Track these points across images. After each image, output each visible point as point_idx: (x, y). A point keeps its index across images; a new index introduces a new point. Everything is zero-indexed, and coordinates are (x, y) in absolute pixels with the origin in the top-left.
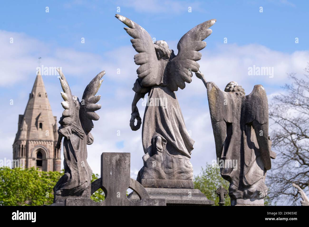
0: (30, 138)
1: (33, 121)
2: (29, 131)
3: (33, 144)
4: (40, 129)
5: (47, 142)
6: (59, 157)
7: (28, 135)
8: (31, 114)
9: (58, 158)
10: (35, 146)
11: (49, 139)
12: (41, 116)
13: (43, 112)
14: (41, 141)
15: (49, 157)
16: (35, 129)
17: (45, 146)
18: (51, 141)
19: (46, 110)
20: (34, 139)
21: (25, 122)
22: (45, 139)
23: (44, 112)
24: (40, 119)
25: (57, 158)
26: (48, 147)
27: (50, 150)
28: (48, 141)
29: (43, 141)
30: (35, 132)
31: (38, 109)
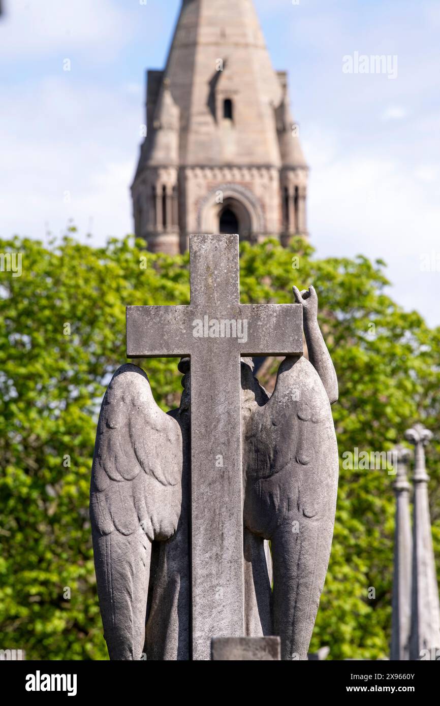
0: (191, 159)
1: (200, 92)
2: (184, 129)
3: (201, 181)
4: (226, 123)
5: (255, 172)
6: (301, 226)
7: (183, 146)
8: (189, 66)
9: (297, 228)
10: (212, 189)
11: (258, 159)
12: (226, 73)
13: (236, 55)
14: (230, 166)
15: (265, 227)
16: (206, 124)
17: (248, 186)
18: (268, 167)
19: (246, 46)
20: (204, 163)
21: (168, 99)
22: (245, 160)
23: (240, 54)
24: (223, 84)
25: (292, 229)
26: (258, 191)
27: (267, 200)
28: (259, 167)
29: (240, 168)
30: (208, 134)
31: (217, 44)
